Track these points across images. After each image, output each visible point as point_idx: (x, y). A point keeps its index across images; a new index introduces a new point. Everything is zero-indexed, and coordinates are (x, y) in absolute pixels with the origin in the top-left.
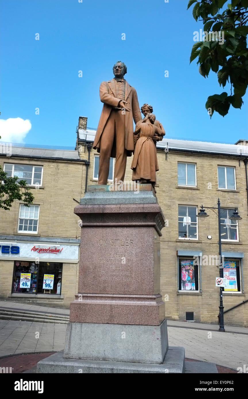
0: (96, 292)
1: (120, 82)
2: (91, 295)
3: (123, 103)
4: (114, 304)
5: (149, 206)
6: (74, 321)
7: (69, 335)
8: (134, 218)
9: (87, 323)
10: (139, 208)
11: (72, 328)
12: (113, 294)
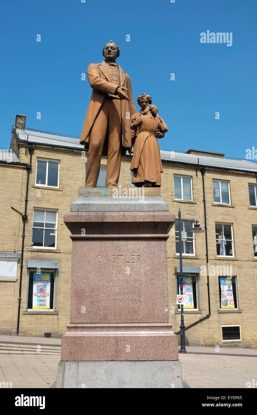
0: (94, 321)
1: (113, 65)
2: (89, 325)
3: (121, 90)
4: (120, 336)
5: (161, 214)
6: (67, 360)
7: (61, 378)
8: (141, 229)
9: (86, 361)
10: (149, 216)
11: (64, 369)
12: (117, 323)
